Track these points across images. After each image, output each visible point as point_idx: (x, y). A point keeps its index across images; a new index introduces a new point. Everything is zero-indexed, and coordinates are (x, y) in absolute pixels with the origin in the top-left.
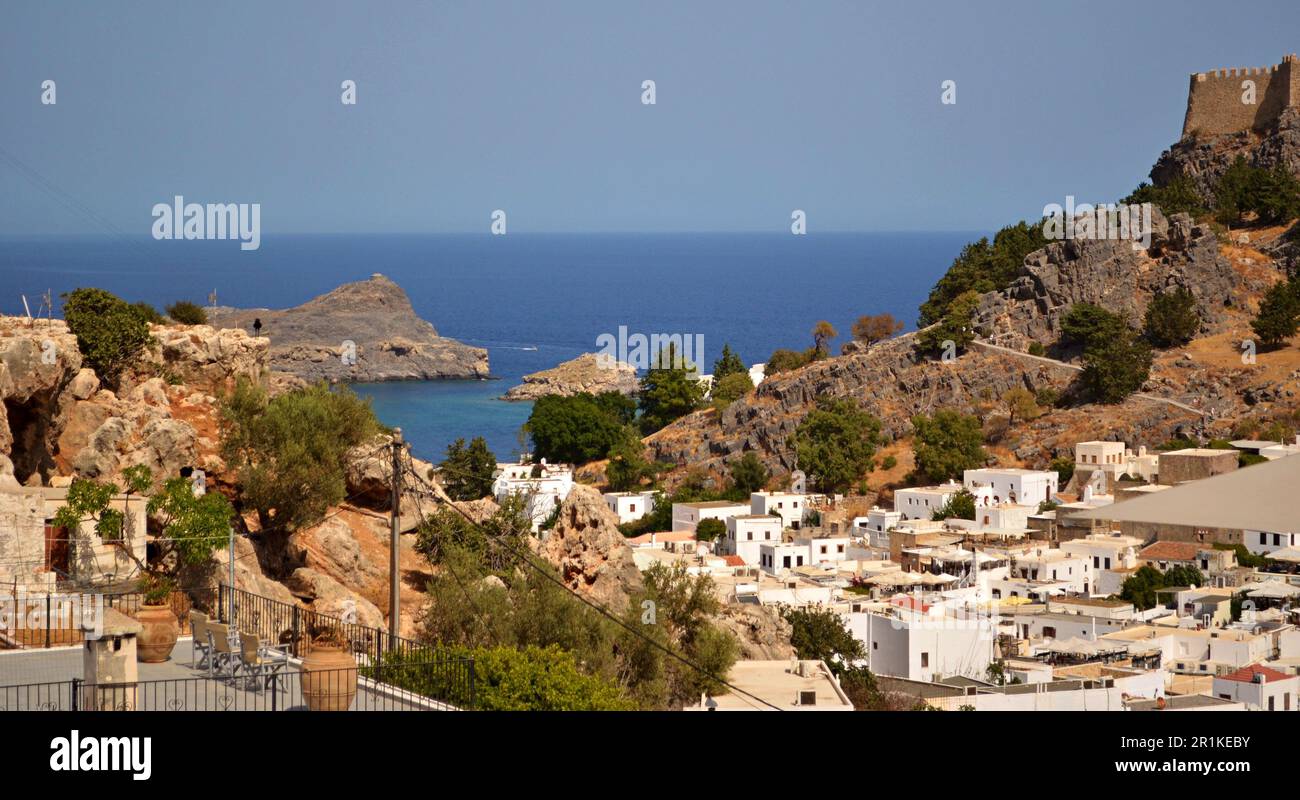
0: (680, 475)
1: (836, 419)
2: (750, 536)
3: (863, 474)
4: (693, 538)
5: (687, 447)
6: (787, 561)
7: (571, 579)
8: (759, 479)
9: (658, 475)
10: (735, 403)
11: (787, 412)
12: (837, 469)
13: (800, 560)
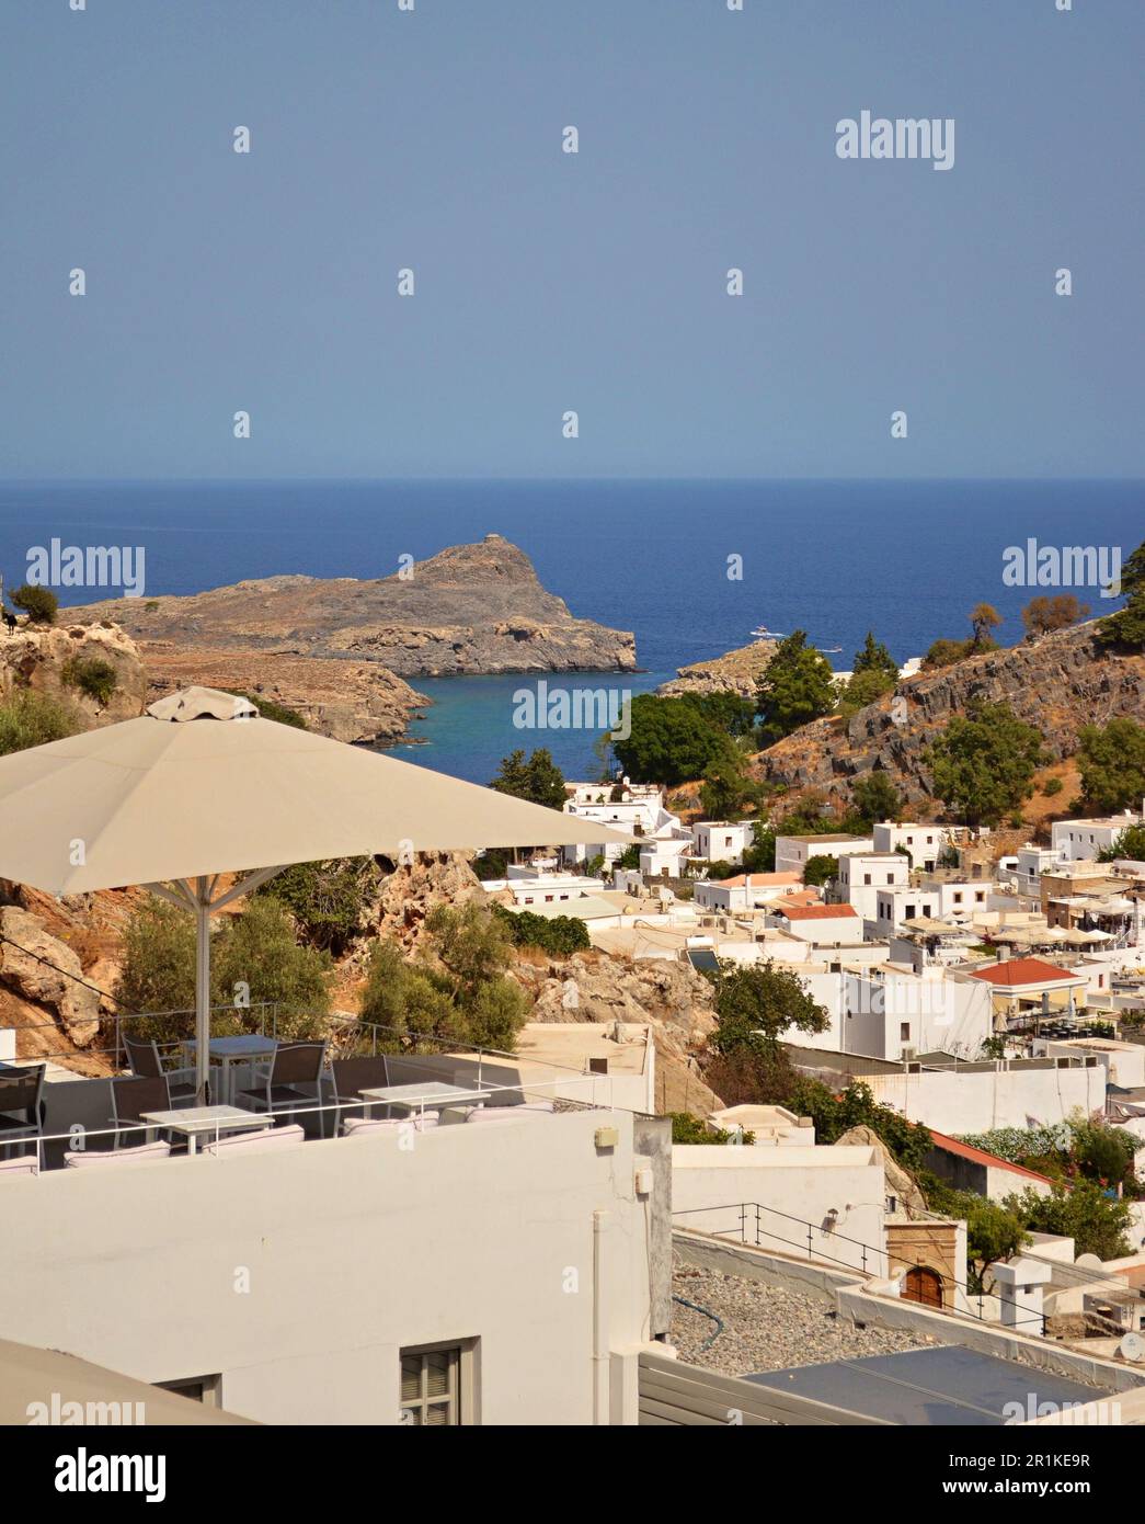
0: (792, 800)
1: (984, 731)
2: (868, 879)
3: (1019, 801)
4: (800, 881)
5: (804, 764)
6: (910, 911)
7: (412, 924)
8: (889, 806)
9: (766, 801)
10: (867, 708)
11: (930, 721)
12: (984, 794)
13: (927, 910)
